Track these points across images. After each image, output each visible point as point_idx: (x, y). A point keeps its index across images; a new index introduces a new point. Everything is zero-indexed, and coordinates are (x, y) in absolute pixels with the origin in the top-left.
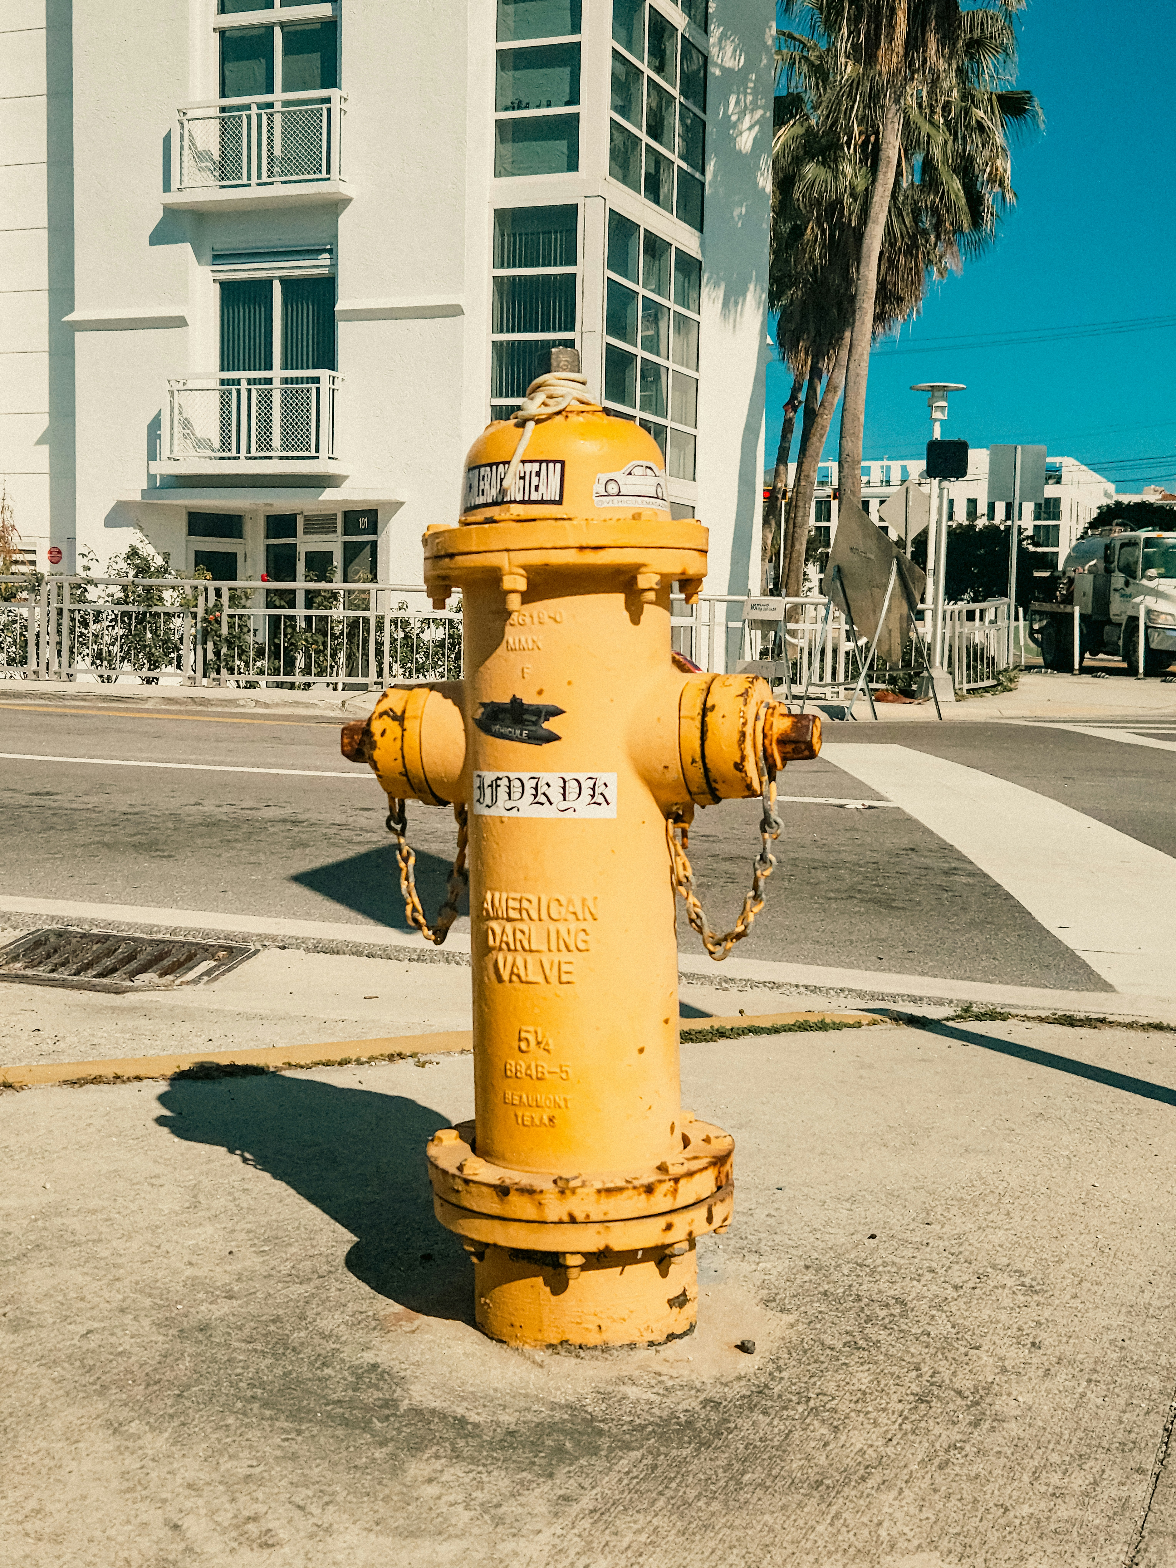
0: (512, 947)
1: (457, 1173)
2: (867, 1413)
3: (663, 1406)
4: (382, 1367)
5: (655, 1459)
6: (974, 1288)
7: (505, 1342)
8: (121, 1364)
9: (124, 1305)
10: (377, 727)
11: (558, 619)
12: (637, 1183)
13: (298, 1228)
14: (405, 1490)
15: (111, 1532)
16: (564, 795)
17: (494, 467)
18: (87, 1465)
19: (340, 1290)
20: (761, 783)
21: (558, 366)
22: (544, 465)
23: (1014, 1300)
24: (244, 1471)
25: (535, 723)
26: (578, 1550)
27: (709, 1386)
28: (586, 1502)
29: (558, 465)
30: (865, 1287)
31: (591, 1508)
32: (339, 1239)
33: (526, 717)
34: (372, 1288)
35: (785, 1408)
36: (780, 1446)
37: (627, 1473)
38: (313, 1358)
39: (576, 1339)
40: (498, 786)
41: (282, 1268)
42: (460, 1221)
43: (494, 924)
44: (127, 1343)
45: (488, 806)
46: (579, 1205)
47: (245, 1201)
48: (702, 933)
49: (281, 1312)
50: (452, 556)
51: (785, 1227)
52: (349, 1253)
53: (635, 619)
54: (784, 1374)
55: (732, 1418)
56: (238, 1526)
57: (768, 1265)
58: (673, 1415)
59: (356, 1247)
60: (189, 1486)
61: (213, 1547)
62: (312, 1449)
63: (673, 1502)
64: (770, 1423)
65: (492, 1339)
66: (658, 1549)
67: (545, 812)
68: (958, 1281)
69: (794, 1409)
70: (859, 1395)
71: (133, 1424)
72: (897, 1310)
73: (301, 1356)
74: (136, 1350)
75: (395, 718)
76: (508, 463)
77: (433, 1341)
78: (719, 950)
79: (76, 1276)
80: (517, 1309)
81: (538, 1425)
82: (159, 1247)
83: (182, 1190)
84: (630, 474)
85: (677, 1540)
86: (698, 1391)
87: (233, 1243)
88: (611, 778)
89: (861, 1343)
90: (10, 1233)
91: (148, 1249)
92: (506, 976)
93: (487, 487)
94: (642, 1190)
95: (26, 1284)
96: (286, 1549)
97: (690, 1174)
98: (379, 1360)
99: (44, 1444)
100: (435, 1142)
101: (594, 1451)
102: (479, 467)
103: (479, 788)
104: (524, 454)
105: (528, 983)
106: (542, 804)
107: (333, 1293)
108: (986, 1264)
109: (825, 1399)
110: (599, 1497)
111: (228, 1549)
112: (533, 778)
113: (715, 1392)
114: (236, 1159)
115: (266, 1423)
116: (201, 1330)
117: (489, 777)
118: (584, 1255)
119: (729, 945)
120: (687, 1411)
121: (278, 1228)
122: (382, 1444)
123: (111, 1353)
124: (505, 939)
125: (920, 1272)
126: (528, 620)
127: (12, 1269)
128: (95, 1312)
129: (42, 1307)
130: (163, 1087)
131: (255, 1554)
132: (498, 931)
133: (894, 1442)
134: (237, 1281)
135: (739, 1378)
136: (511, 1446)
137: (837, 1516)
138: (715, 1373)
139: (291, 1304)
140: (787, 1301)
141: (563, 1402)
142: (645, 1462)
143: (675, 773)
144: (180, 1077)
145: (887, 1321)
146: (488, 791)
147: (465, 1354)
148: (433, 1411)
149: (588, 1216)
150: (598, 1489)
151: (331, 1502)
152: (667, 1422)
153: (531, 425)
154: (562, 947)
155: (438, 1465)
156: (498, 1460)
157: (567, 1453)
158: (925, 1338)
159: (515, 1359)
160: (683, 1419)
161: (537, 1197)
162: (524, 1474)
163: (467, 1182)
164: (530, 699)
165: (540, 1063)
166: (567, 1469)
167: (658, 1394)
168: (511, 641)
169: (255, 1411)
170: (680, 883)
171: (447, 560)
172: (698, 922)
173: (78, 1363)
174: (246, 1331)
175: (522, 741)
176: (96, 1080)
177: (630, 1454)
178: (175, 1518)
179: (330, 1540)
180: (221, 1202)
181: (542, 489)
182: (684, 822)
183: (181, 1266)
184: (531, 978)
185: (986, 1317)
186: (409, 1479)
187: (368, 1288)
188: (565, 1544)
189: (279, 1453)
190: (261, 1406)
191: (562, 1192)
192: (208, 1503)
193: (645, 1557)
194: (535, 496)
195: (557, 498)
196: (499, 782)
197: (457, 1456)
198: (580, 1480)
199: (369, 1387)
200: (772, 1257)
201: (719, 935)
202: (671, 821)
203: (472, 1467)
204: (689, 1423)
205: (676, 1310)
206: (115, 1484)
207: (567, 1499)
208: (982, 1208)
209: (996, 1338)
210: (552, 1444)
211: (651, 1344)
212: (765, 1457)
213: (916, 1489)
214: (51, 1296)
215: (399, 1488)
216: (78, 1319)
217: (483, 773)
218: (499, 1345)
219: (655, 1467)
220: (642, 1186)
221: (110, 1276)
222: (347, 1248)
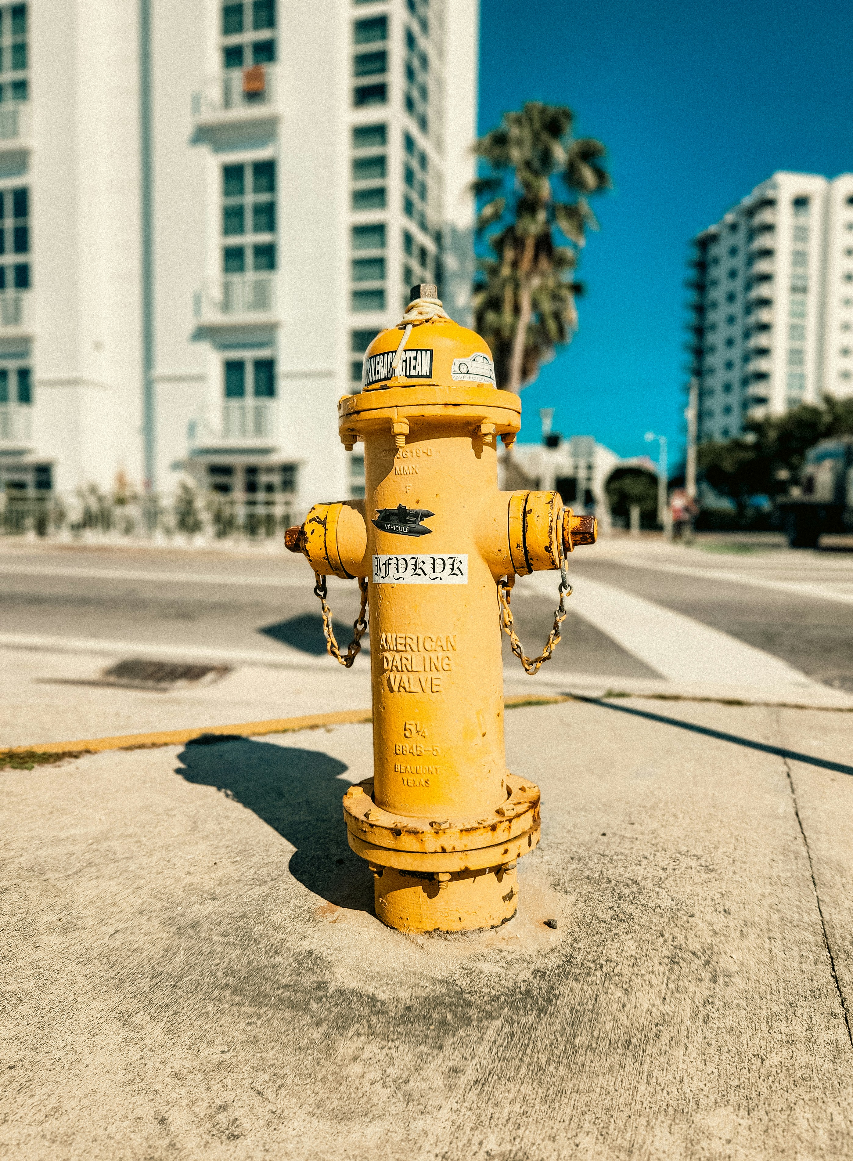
0: (400, 669)
1: (365, 819)
2: (643, 975)
3: (508, 977)
4: (316, 952)
5: (511, 1027)
6: (674, 869)
7: (396, 929)
8: (134, 961)
9: (143, 908)
10: (308, 529)
11: (429, 454)
12: (485, 824)
13: (259, 843)
14: (337, 1070)
15: (112, 1129)
16: (434, 569)
17: (386, 355)
18: (100, 1058)
19: (285, 889)
20: (560, 560)
21: (425, 295)
22: (419, 352)
23: (700, 877)
24: (217, 1058)
25: (414, 522)
26: (471, 1125)
27: (534, 958)
28: (470, 1074)
29: (428, 352)
30: (611, 872)
31: (474, 1079)
32: (285, 850)
33: (408, 518)
34: (307, 887)
35: (588, 974)
36: (593, 1009)
37: (495, 1042)
38: (268, 947)
39: (444, 928)
40: (389, 564)
41: (248, 874)
42: (367, 851)
43: (387, 654)
44: (141, 940)
45: (383, 577)
46: (448, 841)
47: (226, 824)
48: (521, 658)
49: (247, 909)
50: (358, 412)
51: (552, 830)
52: (291, 861)
53: (478, 455)
54: (580, 945)
55: (556, 986)
56: (211, 1117)
57: (549, 858)
58: (516, 986)
59: (295, 856)
60: (176, 1075)
61: (191, 1142)
62: (268, 1032)
63: (531, 1068)
64: (582, 989)
65: (387, 926)
66: (531, 1119)
67: (422, 580)
68: (663, 864)
69: (594, 975)
70: (633, 960)
71: (138, 1015)
72: (635, 889)
73: (260, 946)
74: (147, 946)
75: (320, 522)
76: (395, 352)
77: (349, 929)
78: (532, 669)
79: (112, 886)
80: (404, 908)
81: (426, 998)
82: (169, 861)
83: (186, 818)
84: (474, 360)
85: (543, 1108)
86: (529, 963)
87: (217, 856)
88: (463, 557)
89: (622, 916)
90: (74, 854)
91: (162, 862)
92: (395, 688)
93: (381, 368)
94: (489, 828)
95: (78, 894)
96: (248, 1141)
97: (518, 816)
98: (313, 947)
99: (70, 1039)
100: (348, 796)
101: (467, 1021)
102: (375, 356)
103: (377, 566)
104: (405, 346)
105: (410, 692)
106: (419, 575)
107: (281, 892)
108: (674, 851)
109: (613, 965)
110: (478, 1066)
111: (203, 1143)
112: (413, 558)
113: (539, 963)
114: (221, 795)
115: (235, 1008)
116: (193, 927)
117: (383, 558)
118: (451, 873)
119: (539, 665)
120: (524, 981)
121: (247, 843)
122: (318, 1024)
123: (129, 950)
124: (395, 664)
125: (639, 858)
126: (409, 454)
127: (71, 881)
128: (121, 915)
129: (87, 912)
130: (181, 749)
131: (224, 1147)
132: (390, 659)
133: (668, 1000)
134: (218, 885)
135: (553, 950)
136: (409, 1021)
137: (650, 1075)
138: (536, 946)
139: (254, 902)
140: (566, 885)
141: (440, 978)
142: (505, 1030)
143: (505, 554)
144: (191, 744)
145: (631, 897)
146: (383, 568)
147: (370, 939)
148: (353, 991)
149: (454, 848)
150: (477, 1058)
151: (282, 1086)
152: (512, 992)
153: (409, 327)
154: (433, 668)
155: (359, 1042)
156: (401, 1034)
157: (449, 1024)
158: (658, 910)
159: (404, 942)
160: (523, 988)
161: (420, 836)
162: (422, 1047)
163: (372, 826)
164: (410, 506)
165: (419, 745)
166: (451, 1040)
167: (503, 967)
168: (398, 469)
169: (228, 998)
170: (506, 626)
171: (355, 415)
172: (518, 650)
173: (105, 960)
174: (223, 927)
175: (406, 534)
176: (141, 747)
177: (493, 1023)
178: (163, 1109)
179: (282, 1127)
180: (211, 826)
181: (418, 368)
182: (508, 586)
183: (182, 875)
184: (412, 690)
185: (689, 891)
186: (339, 1058)
187: (303, 887)
188: (461, 1118)
189: (244, 1038)
190: (232, 993)
191: (437, 833)
192: (190, 1092)
193: (522, 1129)
194: (413, 373)
195: (428, 374)
196: (390, 562)
197: (372, 1033)
198: (462, 1050)
199: (307, 971)
200: (550, 852)
201: (532, 659)
202: (500, 586)
203: (383, 1043)
204: (528, 992)
205: (507, 902)
206: (120, 1077)
207: (455, 1071)
208: (659, 813)
209: (701, 908)
210: (437, 1016)
211: (493, 927)
212: (586, 1020)
213: (696, 1044)
214: (94, 903)
215: (332, 1068)
216: (110, 921)
217: (379, 556)
218: (392, 930)
219: (512, 1035)
220: (489, 826)
221: (135, 886)
222: (289, 856)
